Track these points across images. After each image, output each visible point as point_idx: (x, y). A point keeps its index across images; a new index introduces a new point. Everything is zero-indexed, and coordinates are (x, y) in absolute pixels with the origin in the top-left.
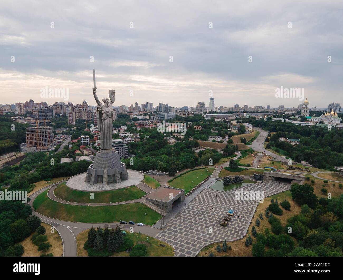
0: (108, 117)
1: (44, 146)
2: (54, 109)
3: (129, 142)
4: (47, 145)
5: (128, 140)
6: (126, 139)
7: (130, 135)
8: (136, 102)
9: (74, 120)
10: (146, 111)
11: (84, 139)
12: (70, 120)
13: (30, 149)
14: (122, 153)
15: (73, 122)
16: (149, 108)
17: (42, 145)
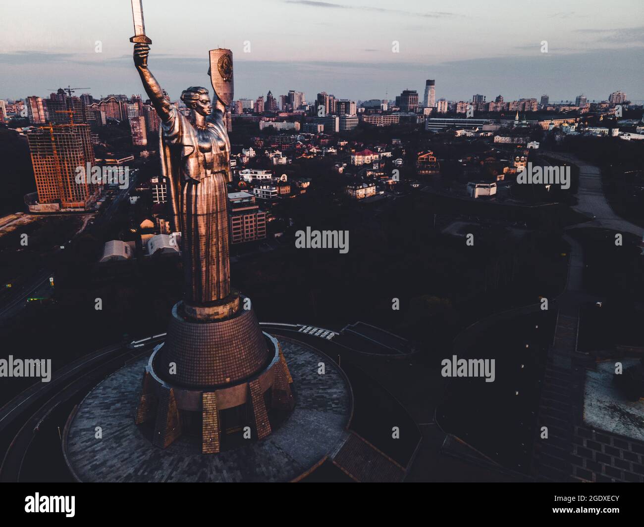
0: (209, 172)
1: (77, 199)
2: (105, 111)
3: (263, 196)
4: (83, 199)
5: (263, 192)
6: (258, 190)
7: (266, 175)
8: (270, 92)
9: (144, 135)
10: (292, 111)
11: (159, 187)
12: (136, 134)
13: (47, 206)
14: (249, 229)
15: (141, 138)
16: (296, 104)
17: (71, 198)
